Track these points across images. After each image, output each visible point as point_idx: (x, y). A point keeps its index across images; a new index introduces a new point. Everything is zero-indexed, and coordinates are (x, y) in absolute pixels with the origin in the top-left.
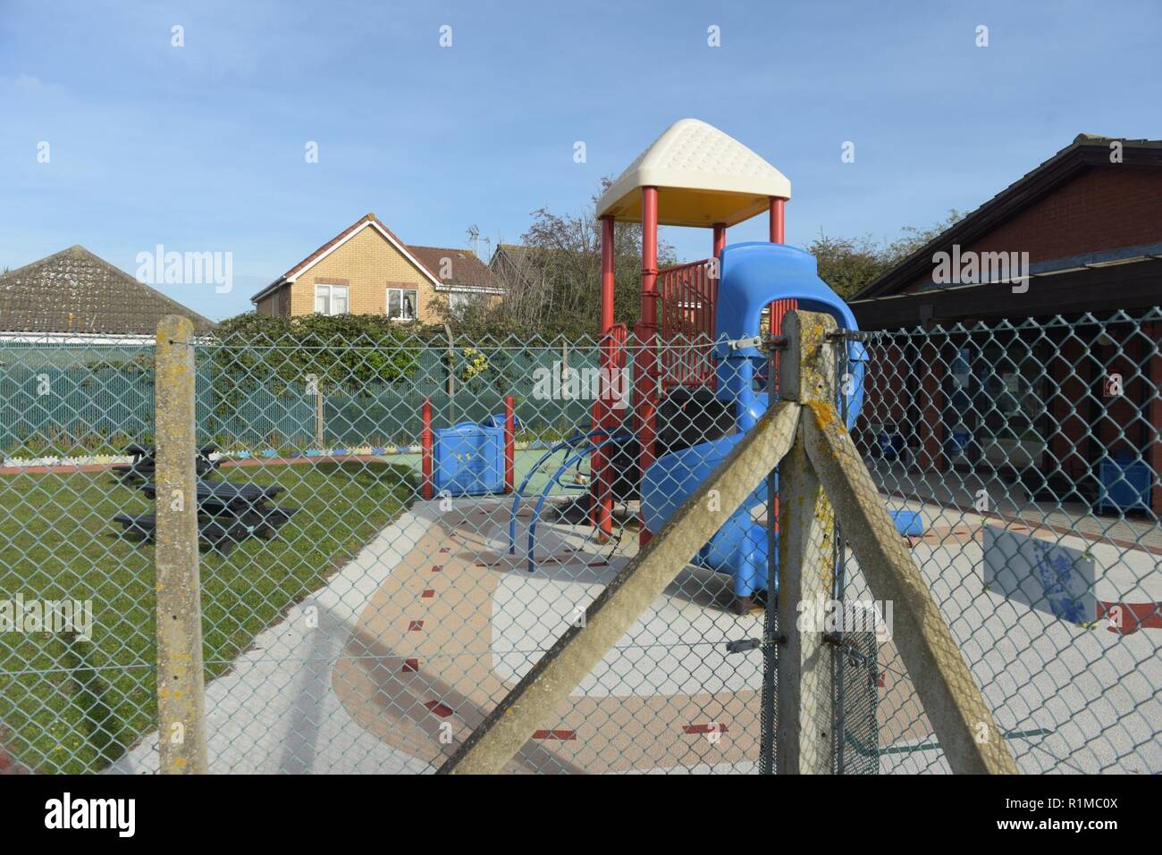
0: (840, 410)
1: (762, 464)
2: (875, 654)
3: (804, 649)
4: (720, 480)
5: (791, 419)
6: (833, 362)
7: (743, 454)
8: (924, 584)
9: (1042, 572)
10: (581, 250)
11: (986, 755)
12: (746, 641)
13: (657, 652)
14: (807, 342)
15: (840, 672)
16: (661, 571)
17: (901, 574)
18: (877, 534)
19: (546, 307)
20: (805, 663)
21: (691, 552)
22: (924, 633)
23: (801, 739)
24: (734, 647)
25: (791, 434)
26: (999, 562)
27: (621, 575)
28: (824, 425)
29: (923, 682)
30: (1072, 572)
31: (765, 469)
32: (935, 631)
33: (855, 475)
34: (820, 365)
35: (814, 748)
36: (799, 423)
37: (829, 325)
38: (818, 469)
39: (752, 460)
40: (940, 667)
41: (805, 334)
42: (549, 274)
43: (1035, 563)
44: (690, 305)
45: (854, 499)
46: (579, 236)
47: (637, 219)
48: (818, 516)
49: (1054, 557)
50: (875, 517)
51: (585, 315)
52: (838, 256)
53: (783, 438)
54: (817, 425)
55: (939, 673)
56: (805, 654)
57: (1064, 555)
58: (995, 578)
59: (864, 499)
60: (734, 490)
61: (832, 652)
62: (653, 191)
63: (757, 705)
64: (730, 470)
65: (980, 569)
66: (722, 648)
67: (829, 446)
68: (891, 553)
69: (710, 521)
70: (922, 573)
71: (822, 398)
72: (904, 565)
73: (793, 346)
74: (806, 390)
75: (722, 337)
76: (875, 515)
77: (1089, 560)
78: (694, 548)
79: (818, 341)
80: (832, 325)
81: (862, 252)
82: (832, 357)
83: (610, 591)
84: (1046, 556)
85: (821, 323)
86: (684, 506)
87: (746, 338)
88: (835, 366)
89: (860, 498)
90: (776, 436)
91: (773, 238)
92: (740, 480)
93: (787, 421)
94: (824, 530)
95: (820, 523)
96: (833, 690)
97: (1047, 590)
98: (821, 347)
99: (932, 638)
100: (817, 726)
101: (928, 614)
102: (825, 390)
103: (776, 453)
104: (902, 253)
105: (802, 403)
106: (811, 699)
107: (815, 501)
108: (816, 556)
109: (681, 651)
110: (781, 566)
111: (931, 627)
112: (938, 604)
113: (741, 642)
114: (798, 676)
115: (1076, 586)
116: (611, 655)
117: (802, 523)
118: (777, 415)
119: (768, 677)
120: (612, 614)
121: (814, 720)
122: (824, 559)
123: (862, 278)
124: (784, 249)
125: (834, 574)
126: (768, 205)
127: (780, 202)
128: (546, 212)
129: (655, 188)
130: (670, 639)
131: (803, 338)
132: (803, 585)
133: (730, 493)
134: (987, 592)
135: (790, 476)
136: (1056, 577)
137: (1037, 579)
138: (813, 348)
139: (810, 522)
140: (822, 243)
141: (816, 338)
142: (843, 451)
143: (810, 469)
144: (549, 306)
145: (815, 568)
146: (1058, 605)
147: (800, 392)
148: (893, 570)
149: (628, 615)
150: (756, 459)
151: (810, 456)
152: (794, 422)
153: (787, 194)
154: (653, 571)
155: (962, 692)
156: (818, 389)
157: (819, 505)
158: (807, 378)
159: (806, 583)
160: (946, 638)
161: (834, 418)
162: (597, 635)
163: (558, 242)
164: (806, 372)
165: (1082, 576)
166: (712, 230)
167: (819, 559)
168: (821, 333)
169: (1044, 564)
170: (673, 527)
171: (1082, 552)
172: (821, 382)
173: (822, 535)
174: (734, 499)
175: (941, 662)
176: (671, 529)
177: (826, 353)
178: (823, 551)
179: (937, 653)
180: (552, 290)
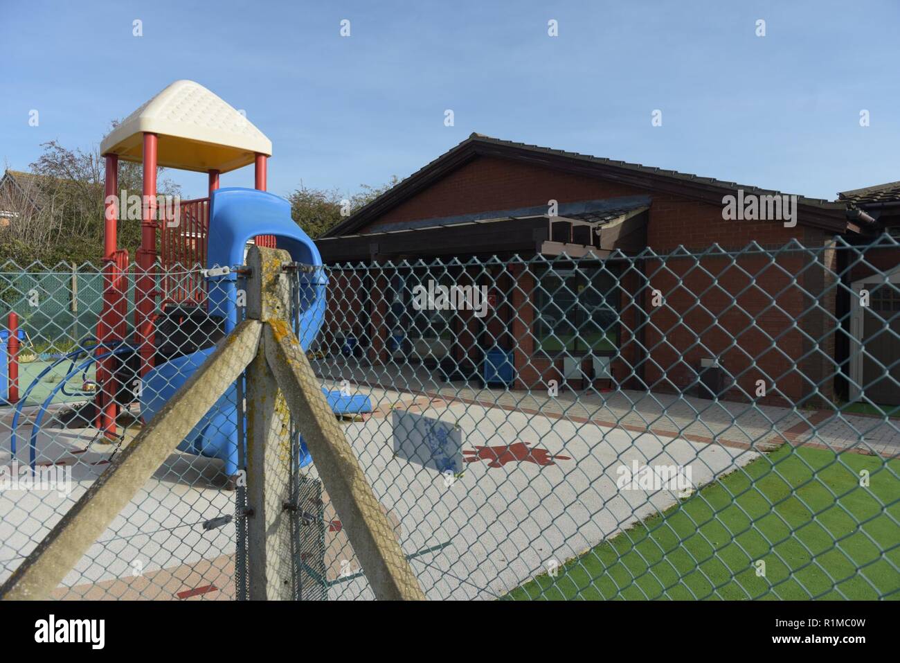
0: (294, 326)
1: (230, 372)
2: (322, 513)
3: (267, 517)
4: (193, 388)
5: (254, 334)
6: (288, 288)
7: (214, 364)
8: (354, 456)
9: (430, 441)
10: (91, 181)
11: (397, 578)
12: (220, 519)
13: (139, 541)
14: (267, 272)
15: (297, 531)
16: (140, 471)
17: (337, 451)
18: (320, 422)
19: (56, 231)
20: (269, 529)
21: (168, 451)
22: (353, 494)
23: (268, 589)
24: (209, 525)
25: (255, 346)
26: (403, 436)
27: (101, 478)
28: (280, 338)
29: (353, 531)
30: (448, 439)
31: (233, 376)
32: (361, 491)
33: (303, 377)
34: (278, 291)
35: (279, 594)
36: (261, 337)
37: (285, 259)
38: (276, 373)
39: (221, 369)
40: (365, 518)
41: (265, 265)
42: (59, 201)
43: (425, 434)
44: (191, 234)
45: (303, 396)
46: (89, 170)
47: (138, 159)
48: (277, 410)
49: (437, 429)
50: (317, 409)
51: (95, 240)
52: (314, 203)
53: (247, 349)
54: (275, 339)
55: (364, 523)
56: (269, 522)
57: (443, 428)
58: (401, 447)
59: (310, 395)
60: (206, 395)
61: (291, 516)
62: (153, 137)
63: (231, 569)
64: (202, 378)
65: (391, 442)
66: (199, 528)
67: (284, 355)
68: (330, 435)
69: (184, 422)
70: (353, 448)
71: (280, 317)
72: (340, 444)
73: (256, 275)
74: (266, 311)
75: (195, 266)
76: (318, 406)
77: (458, 430)
78: (170, 447)
79: (276, 272)
80: (287, 259)
81: (331, 201)
82: (287, 285)
83: (91, 494)
84: (432, 428)
85: (278, 257)
86: (161, 411)
87: (217, 267)
88: (290, 292)
89: (307, 395)
90: (242, 348)
91: (257, 186)
92: (211, 386)
93: (251, 335)
94: (282, 421)
95: (279, 415)
96: (292, 546)
97: (433, 453)
98: (279, 276)
99: (359, 496)
100: (281, 578)
101: (356, 478)
102: (282, 310)
103: (242, 362)
104: (360, 204)
105: (263, 321)
106: (275, 555)
107: (275, 399)
108: (277, 442)
109: (162, 536)
110: (249, 453)
111: (358, 489)
112: (364, 470)
113: (216, 519)
114: (264, 539)
115: (450, 449)
116: (94, 550)
117: (264, 417)
118: (243, 331)
119: (240, 544)
120: (92, 514)
121: (278, 572)
122: (283, 444)
123: (331, 221)
124: (265, 195)
125: (291, 455)
126: (254, 159)
127: (263, 158)
128: (56, 144)
129: (155, 134)
130: (151, 526)
131: (264, 269)
132: (266, 466)
133: (202, 397)
134: (396, 458)
135: (254, 380)
136: (438, 443)
137: (427, 445)
138: (272, 277)
139: (270, 416)
140: (302, 192)
141: (275, 269)
142: (295, 358)
143: (270, 374)
144: (58, 230)
145: (275, 451)
146: (440, 463)
147: (261, 312)
148: (331, 449)
149: (108, 513)
150: (225, 368)
151: (270, 363)
152: (257, 336)
153: (269, 152)
154: (132, 470)
155: (380, 534)
156: (276, 310)
157: (278, 402)
158: (267, 301)
159: (268, 465)
160: (369, 496)
161: (288, 332)
162: (77, 535)
163: (68, 173)
164: (266, 296)
165: (454, 441)
166: (208, 175)
167: (279, 444)
168: (278, 265)
169: (431, 435)
170: (151, 430)
171: (453, 424)
172: (279, 304)
173: (280, 425)
174: (206, 402)
175: (365, 514)
176: (148, 433)
177: (282, 280)
178: (282, 438)
179: (362, 508)
180: (62, 215)
